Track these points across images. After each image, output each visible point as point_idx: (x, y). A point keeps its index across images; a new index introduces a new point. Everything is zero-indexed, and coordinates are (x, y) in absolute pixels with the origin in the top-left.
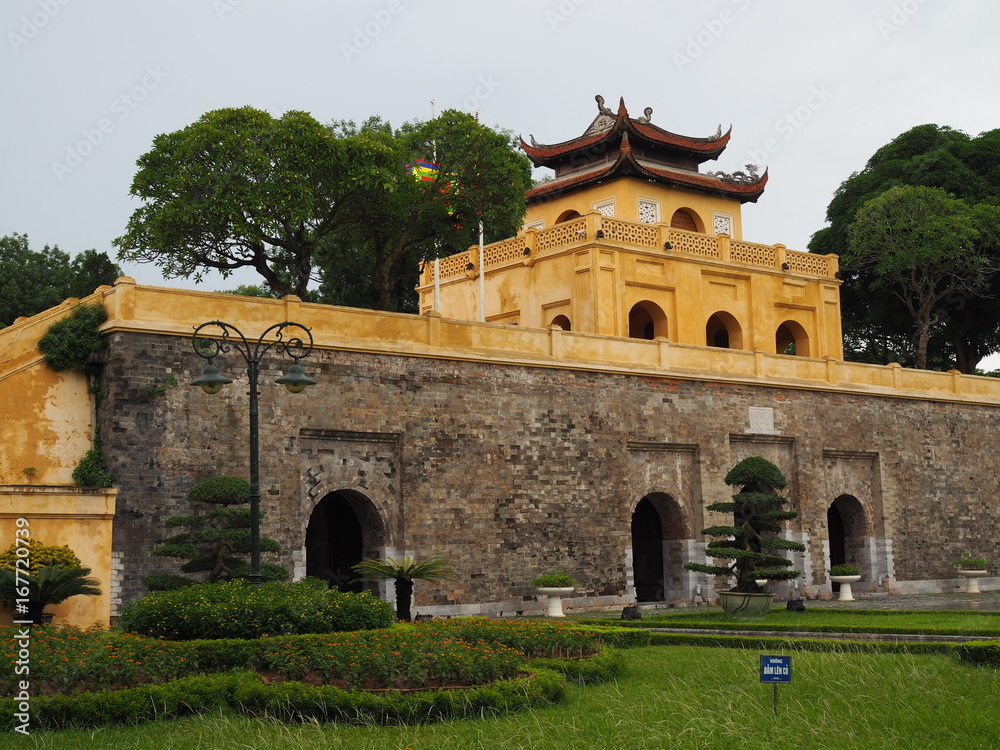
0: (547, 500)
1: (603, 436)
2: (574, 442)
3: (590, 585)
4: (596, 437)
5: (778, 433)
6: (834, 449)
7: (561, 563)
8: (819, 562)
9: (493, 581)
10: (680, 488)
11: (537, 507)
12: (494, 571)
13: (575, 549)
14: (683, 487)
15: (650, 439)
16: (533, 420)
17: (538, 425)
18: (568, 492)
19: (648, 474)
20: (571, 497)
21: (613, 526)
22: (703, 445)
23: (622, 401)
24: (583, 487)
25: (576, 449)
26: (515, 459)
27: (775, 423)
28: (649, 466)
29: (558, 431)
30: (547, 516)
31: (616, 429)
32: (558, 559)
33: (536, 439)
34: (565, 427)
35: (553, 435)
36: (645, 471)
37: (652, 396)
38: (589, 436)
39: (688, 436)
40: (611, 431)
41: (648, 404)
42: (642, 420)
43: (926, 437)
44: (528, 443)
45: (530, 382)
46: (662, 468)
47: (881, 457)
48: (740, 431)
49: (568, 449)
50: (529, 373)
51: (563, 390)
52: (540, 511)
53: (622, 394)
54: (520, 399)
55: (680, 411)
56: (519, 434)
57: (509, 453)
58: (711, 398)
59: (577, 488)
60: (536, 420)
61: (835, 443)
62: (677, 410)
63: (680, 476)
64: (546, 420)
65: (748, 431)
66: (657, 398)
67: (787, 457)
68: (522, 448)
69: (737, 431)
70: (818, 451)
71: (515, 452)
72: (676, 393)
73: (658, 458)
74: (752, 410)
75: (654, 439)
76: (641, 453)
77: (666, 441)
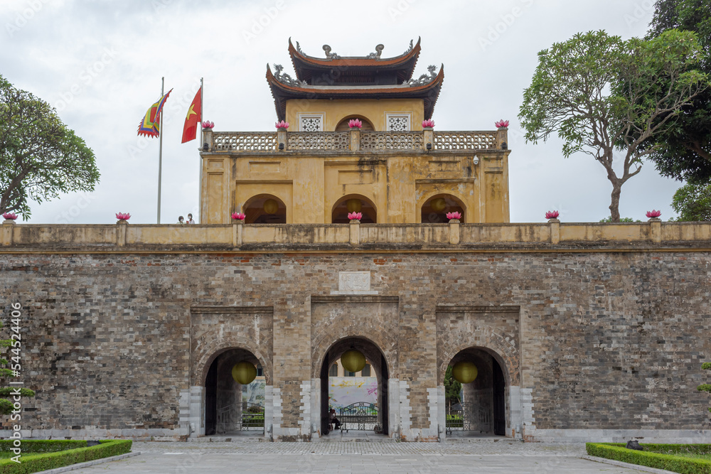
0: (103, 354)
1: (165, 304)
2: (134, 309)
3: (140, 420)
4: (159, 304)
5: (376, 293)
6: (453, 305)
7: (111, 402)
8: (421, 408)
9: (45, 413)
10: (258, 342)
11: (92, 359)
12: (46, 407)
13: (127, 391)
14: (261, 343)
15: (216, 303)
16: (95, 293)
17: (100, 297)
18: (124, 347)
19: (221, 332)
20: (128, 351)
21: (168, 374)
22: (277, 307)
23: (189, 275)
24: (140, 343)
25: (135, 314)
26: (74, 323)
27: (372, 285)
28: (222, 325)
29: (118, 301)
30: (101, 365)
31: (180, 297)
32: (109, 398)
33: (96, 308)
34: (127, 297)
35: (114, 304)
36: (218, 330)
37: (223, 269)
38: (150, 304)
39: (260, 300)
40: (174, 299)
41: (217, 276)
42: (208, 289)
43: (597, 288)
44: (88, 311)
45: (94, 265)
46: (238, 327)
47: (522, 310)
48: (324, 293)
49: (128, 314)
50: (94, 258)
51: (127, 269)
52: (95, 362)
53: (189, 269)
54: (84, 279)
55: (254, 279)
56: (81, 304)
57: (68, 319)
58: (292, 267)
59: (134, 344)
60: (99, 293)
61: (454, 299)
62: (250, 279)
63: (257, 334)
64: (109, 293)
65: (334, 293)
66: (229, 270)
67: (394, 314)
68: (82, 314)
69: (321, 293)
70: (430, 306)
71: (75, 318)
72: (250, 265)
73: (233, 319)
74: (341, 274)
75: (222, 303)
76: (215, 316)
77: (235, 304)
